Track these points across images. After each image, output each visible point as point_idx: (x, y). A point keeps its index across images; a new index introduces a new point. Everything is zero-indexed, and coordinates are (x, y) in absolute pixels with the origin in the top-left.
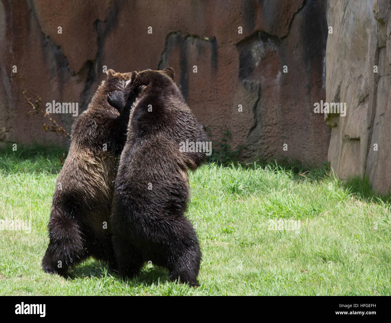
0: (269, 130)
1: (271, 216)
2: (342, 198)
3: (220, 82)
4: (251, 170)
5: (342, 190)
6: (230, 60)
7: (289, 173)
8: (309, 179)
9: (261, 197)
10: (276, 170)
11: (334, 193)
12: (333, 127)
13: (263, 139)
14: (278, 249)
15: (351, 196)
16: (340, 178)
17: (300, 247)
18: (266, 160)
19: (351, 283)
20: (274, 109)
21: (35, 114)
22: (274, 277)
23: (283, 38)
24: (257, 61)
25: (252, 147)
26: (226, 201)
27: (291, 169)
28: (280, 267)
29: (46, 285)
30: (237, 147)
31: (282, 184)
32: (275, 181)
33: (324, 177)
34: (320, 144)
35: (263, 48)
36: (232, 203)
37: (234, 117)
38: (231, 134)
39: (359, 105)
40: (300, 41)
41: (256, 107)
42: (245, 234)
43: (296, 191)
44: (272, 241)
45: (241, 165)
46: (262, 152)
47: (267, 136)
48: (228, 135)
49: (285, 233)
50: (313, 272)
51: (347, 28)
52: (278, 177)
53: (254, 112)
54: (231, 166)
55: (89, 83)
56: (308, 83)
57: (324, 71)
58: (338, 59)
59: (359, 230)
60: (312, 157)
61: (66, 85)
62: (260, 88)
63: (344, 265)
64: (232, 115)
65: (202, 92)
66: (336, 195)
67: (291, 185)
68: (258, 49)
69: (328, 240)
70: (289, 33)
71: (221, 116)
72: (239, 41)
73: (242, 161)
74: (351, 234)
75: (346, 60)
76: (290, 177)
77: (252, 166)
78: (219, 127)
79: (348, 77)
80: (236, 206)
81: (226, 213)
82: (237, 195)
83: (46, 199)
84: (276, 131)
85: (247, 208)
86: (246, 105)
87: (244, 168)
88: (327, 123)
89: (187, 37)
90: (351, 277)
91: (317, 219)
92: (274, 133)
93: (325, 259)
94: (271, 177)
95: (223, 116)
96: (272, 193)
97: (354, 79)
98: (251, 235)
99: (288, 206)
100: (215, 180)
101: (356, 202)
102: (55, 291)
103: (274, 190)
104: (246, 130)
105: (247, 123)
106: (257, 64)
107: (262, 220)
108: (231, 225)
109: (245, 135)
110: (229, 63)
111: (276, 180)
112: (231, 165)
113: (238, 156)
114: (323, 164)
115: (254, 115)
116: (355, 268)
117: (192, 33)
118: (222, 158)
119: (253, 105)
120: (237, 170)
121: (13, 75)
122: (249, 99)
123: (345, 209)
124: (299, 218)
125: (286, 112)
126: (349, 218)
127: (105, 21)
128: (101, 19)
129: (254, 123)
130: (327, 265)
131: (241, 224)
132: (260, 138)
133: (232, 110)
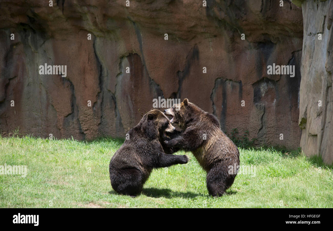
0: (269, 130)
1: (269, 176)
2: (307, 166)
5: (307, 162)
7: (280, 153)
8: (290, 156)
9: (264, 165)
10: (272, 151)
11: (303, 164)
12: (303, 129)
13: (266, 135)
14: (273, 193)
15: (312, 166)
16: (306, 156)
17: (285, 192)
18: (267, 146)
20: (272, 119)
23: (277, 81)
24: (263, 94)
25: (260, 139)
27: (280, 151)
30: (252, 139)
31: (275, 159)
33: (298, 156)
34: (296, 138)
35: (266, 86)
38: (249, 132)
39: (317, 117)
40: (286, 83)
43: (283, 163)
44: (270, 189)
46: (265, 142)
47: (268, 133)
48: (248, 133)
49: (277, 185)
50: (291, 205)
51: (311, 76)
52: (274, 155)
53: (261, 121)
56: (290, 105)
57: (299, 99)
58: (306, 93)
59: (316, 183)
60: (292, 145)
62: (265, 108)
64: (250, 122)
66: (304, 165)
67: (280, 160)
68: (264, 87)
69: (299, 188)
70: (280, 78)
71: (244, 122)
72: (254, 83)
73: (255, 146)
74: (312, 186)
75: (310, 93)
76: (280, 155)
77: (260, 150)
78: (242, 128)
79: (311, 102)
82: (251, 165)
86: (257, 117)
87: (255, 150)
88: (300, 127)
89: (226, 80)
91: (294, 178)
92: (272, 132)
93: (297, 199)
94: (270, 155)
95: (245, 122)
96: (270, 164)
98: (258, 186)
99: (279, 171)
101: (315, 168)
103: (271, 162)
105: (258, 126)
106: (263, 95)
107: (265, 178)
108: (248, 181)
109: (256, 133)
110: (249, 94)
111: (272, 156)
112: (249, 148)
113: (253, 144)
114: (298, 148)
116: (313, 203)
117: (229, 78)
118: (244, 145)
119: (261, 117)
120: (252, 151)
121: (134, 99)
122: (259, 114)
123: (309, 172)
124: (284, 177)
125: (278, 120)
126: (311, 177)
127: (183, 72)
128: (180, 70)
129: (261, 127)
130: (299, 202)
131: (253, 180)
132: (264, 134)
133: (250, 120)
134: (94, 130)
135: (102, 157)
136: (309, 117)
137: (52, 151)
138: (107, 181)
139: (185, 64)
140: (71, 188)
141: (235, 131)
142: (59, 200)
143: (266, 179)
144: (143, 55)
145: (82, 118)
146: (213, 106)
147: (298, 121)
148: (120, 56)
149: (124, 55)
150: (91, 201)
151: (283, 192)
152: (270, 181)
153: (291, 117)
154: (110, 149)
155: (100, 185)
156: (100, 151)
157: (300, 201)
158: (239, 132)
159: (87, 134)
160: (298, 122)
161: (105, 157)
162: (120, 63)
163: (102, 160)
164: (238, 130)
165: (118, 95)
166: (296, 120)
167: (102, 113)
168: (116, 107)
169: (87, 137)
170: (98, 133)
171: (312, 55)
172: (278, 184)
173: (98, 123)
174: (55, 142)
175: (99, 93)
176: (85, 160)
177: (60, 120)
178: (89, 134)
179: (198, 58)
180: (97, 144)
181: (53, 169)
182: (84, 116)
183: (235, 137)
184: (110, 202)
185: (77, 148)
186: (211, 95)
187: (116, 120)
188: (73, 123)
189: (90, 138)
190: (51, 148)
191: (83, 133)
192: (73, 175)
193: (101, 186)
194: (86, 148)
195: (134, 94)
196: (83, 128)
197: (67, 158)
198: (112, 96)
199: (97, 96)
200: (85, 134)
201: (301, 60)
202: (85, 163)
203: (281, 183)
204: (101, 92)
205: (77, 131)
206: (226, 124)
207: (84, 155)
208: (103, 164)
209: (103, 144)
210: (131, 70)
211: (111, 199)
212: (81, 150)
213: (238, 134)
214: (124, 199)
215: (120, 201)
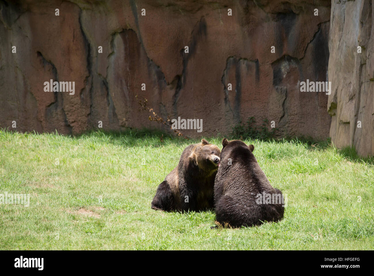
0: (292, 118)
1: (294, 172)
2: (338, 160)
3: (261, 88)
4: (281, 143)
5: (338, 155)
6: (267, 73)
7: (305, 145)
8: (318, 149)
9: (287, 160)
10: (297, 143)
11: (334, 157)
12: (333, 115)
13: (289, 124)
14: (298, 193)
15: (344, 159)
16: (337, 148)
17: (312, 191)
18: (291, 137)
19: (344, 213)
20: (295, 105)
21: (144, 110)
22: (296, 210)
23: (301, 59)
24: (284, 75)
25: (282, 129)
26: (265, 163)
27: (306, 142)
28: (300, 204)
29: (153, 217)
30: (272, 129)
31: (301, 152)
32: (296, 150)
33: (327, 147)
34: (325, 126)
35: (288, 66)
36: (269, 164)
37: (270, 110)
38: (268, 121)
39: (349, 101)
40: (312, 61)
41: (284, 104)
42: (278, 184)
43: (310, 156)
44: (294, 188)
45: (275, 140)
46: (288, 132)
47: (291, 122)
49: (303, 183)
50: (320, 207)
51: (341, 52)
52: (298, 147)
53: (283, 107)
55: (178, 90)
58: (336, 72)
59: (350, 180)
60: (319, 135)
61: (163, 91)
62: (286, 92)
63: (340, 202)
64: (269, 108)
65: (250, 95)
67: (306, 153)
68: (285, 67)
69: (330, 186)
70: (305, 56)
71: (262, 110)
72: (273, 61)
73: (276, 138)
74: (344, 183)
75: (341, 72)
76: (306, 148)
77: (282, 141)
78: (261, 116)
79: (342, 83)
80: (272, 166)
81: (266, 170)
82: (272, 159)
83: (151, 163)
84: (297, 118)
85: (279, 167)
86: (278, 103)
87: (277, 142)
88: (329, 113)
89: (240, 59)
90: (344, 209)
91: (323, 174)
92: (295, 120)
93: (328, 198)
94: (294, 147)
96: (295, 158)
97: (346, 85)
98: (281, 184)
99: (305, 166)
100: (259, 150)
101: (348, 162)
102: (158, 221)
103: (296, 156)
104: (278, 118)
105: (278, 114)
106: (284, 76)
107: (288, 175)
109: (277, 122)
110: (267, 76)
112: (269, 140)
113: (273, 134)
114: (327, 139)
116: (347, 203)
117: (243, 57)
118: (263, 136)
119: (282, 102)
120: (272, 144)
121: (129, 84)
122: (280, 98)
123: (341, 167)
124: (312, 173)
125: (303, 106)
126: (343, 172)
129: (283, 114)
130: (329, 202)
131: (275, 177)
132: (287, 123)
133: (269, 106)
134: (82, 122)
135: (93, 153)
136: (340, 101)
137: (33, 147)
138: (100, 182)
140: (57, 191)
141: (251, 120)
142: (43, 206)
143: (290, 176)
144: (139, 31)
145: (68, 108)
146: (225, 90)
147: (327, 106)
148: (112, 32)
149: (116, 31)
150: (81, 207)
151: (311, 191)
152: (295, 178)
153: (319, 102)
154: (102, 145)
155: (91, 188)
156: (91, 147)
157: (331, 201)
158: (257, 121)
159: (75, 127)
160: (327, 108)
161: (97, 154)
162: (112, 41)
163: (94, 157)
164: (255, 119)
165: (111, 79)
166: (325, 106)
167: (91, 102)
168: (108, 94)
169: (74, 131)
170: (87, 125)
171: (342, 27)
172: (305, 181)
173: (88, 113)
174: (36, 137)
175: (87, 77)
176: (73, 158)
177: (40, 110)
178: (77, 126)
179: (206, 34)
180: (87, 139)
181: (34, 169)
182: (70, 105)
183: (252, 127)
184: (105, 207)
185: (63, 144)
186: (223, 77)
187: (108, 110)
188: (57, 114)
189: (78, 131)
190: (30, 144)
191: (69, 126)
192: (59, 175)
193: (93, 188)
194: (74, 143)
195: (130, 77)
197: (51, 156)
198: (103, 81)
199: (85, 81)
200: (71, 127)
201: (329, 33)
202: (73, 162)
203: (308, 180)
204: (90, 76)
205: (63, 124)
206: (240, 112)
207: (71, 152)
208: (95, 163)
209: (93, 138)
210: (126, 49)
211: (106, 204)
212: (68, 145)
213: (255, 123)
214: (121, 203)
215: (117, 206)
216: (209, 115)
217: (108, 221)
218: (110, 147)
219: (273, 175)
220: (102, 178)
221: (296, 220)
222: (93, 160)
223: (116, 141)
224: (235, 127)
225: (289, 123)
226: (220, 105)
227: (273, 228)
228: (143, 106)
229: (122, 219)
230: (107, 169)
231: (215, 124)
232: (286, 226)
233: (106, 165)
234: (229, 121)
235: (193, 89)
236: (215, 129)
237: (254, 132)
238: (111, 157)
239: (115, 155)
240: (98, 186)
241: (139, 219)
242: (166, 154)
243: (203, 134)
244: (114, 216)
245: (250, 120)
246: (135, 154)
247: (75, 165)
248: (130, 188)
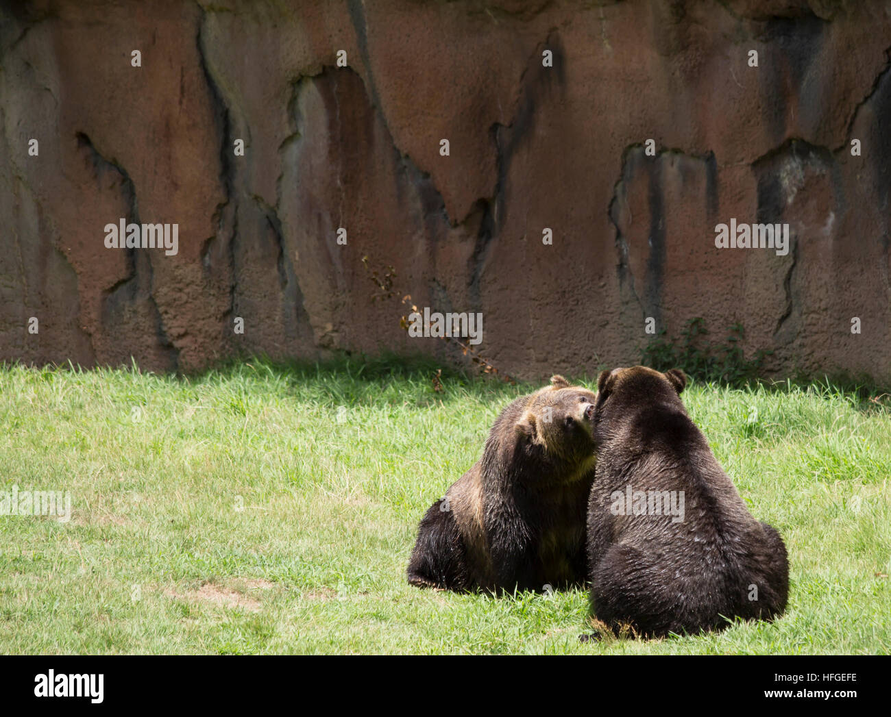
0: (814, 321)
1: (819, 476)
4: (782, 394)
6: (740, 192)
7: (852, 397)
8: (887, 408)
9: (800, 442)
13: (803, 337)
14: (832, 536)
17: (873, 531)
18: (808, 375)
20: (823, 282)
21: (386, 298)
22: (826, 586)
23: (837, 151)
24: (790, 195)
25: (783, 353)
26: (736, 451)
27: (853, 391)
28: (837, 568)
29: (413, 607)
30: (755, 353)
31: (838, 418)
32: (825, 414)
35: (800, 170)
36: (748, 455)
37: (750, 298)
38: (744, 329)
41: (789, 279)
42: (773, 510)
43: (864, 431)
44: (821, 521)
45: (763, 386)
46: (802, 361)
47: (811, 332)
48: (740, 331)
49: (845, 508)
52: (831, 406)
53: (785, 288)
54: (745, 388)
55: (484, 239)
56: (884, 233)
61: (440, 244)
62: (796, 245)
64: (746, 294)
65: (690, 254)
67: (855, 421)
68: (791, 172)
70: (848, 140)
71: (725, 296)
72: (756, 158)
73: (766, 378)
76: (853, 406)
77: (783, 388)
78: (722, 317)
80: (755, 460)
81: (737, 472)
82: (756, 441)
83: (408, 453)
84: (826, 322)
85: (774, 463)
86: (772, 277)
87: (769, 390)
89: (661, 152)
92: (822, 326)
94: (819, 405)
96: (820, 435)
98: (783, 511)
99: (850, 458)
100: (717, 414)
102: (428, 619)
103: (824, 430)
105: (774, 308)
106: (790, 200)
107: (803, 484)
109: (770, 331)
110: (740, 199)
111: (828, 410)
112: (746, 385)
113: (758, 369)
115: (785, 293)
117: (671, 144)
118: (729, 373)
119: (784, 277)
120: (756, 394)
122: (777, 264)
124: (871, 479)
125: (844, 286)
127: (511, 126)
128: (502, 121)
129: (786, 309)
131: (765, 492)
132: (798, 335)
133: (746, 286)
134: (207, 335)
135: (238, 426)
137: (66, 408)
138: (261, 508)
139: (517, 101)
140: (138, 535)
141: (695, 328)
142: (97, 578)
143: (808, 488)
144: (370, 72)
145: (166, 294)
146: (618, 242)
148: (292, 75)
149: (303, 74)
150: (207, 579)
152: (824, 495)
154: (265, 400)
155: (235, 524)
156: (233, 406)
158: (712, 329)
159: (187, 349)
161: (251, 428)
162: (293, 101)
163: (241, 437)
164: (706, 324)
165: (289, 212)
167: (234, 276)
168: (281, 254)
169: (183, 360)
170: (221, 343)
172: (849, 503)
173: (223, 309)
174: (74, 380)
175: (221, 206)
176: (182, 438)
177: (87, 302)
178: (193, 348)
179: (562, 79)
180: (222, 384)
181: (72, 473)
182: (173, 286)
183: (698, 348)
184: (274, 580)
185: (152, 399)
186: (611, 205)
187: (283, 300)
188: (135, 312)
189: (195, 362)
190: (60, 399)
191: (170, 347)
192: (141, 489)
193: (240, 525)
194: (184, 397)
195: (343, 207)
196: (170, 328)
197: (119, 434)
198: (267, 217)
199: (214, 215)
200: (176, 349)
202: (181, 450)
203: (860, 501)
204: (229, 200)
205: (151, 340)
206: (663, 303)
207: (177, 422)
208: (245, 452)
209: (240, 382)
210: (332, 125)
211: (277, 571)
212: (167, 403)
213: (707, 337)
214: (320, 568)
215: (309, 576)
216: (574, 313)
217: (284, 621)
218: (289, 406)
219: (758, 485)
220: (266, 498)
221: (826, 614)
222: (240, 444)
223: (305, 391)
224: (649, 348)
225: (803, 335)
226: (604, 285)
227: (760, 639)
228: (383, 288)
229: (324, 613)
230: (281, 470)
231: (591, 338)
232: (797, 632)
233: (277, 459)
234: (631, 329)
235: (525, 239)
236: (590, 355)
237: (703, 362)
238: (290, 435)
239: (302, 429)
240: (254, 520)
241: (373, 615)
242: (451, 425)
243: (555, 367)
244: (301, 605)
245: (691, 327)
246: (361, 427)
247: (188, 458)
248: (346, 525)
